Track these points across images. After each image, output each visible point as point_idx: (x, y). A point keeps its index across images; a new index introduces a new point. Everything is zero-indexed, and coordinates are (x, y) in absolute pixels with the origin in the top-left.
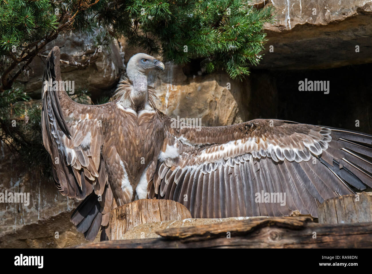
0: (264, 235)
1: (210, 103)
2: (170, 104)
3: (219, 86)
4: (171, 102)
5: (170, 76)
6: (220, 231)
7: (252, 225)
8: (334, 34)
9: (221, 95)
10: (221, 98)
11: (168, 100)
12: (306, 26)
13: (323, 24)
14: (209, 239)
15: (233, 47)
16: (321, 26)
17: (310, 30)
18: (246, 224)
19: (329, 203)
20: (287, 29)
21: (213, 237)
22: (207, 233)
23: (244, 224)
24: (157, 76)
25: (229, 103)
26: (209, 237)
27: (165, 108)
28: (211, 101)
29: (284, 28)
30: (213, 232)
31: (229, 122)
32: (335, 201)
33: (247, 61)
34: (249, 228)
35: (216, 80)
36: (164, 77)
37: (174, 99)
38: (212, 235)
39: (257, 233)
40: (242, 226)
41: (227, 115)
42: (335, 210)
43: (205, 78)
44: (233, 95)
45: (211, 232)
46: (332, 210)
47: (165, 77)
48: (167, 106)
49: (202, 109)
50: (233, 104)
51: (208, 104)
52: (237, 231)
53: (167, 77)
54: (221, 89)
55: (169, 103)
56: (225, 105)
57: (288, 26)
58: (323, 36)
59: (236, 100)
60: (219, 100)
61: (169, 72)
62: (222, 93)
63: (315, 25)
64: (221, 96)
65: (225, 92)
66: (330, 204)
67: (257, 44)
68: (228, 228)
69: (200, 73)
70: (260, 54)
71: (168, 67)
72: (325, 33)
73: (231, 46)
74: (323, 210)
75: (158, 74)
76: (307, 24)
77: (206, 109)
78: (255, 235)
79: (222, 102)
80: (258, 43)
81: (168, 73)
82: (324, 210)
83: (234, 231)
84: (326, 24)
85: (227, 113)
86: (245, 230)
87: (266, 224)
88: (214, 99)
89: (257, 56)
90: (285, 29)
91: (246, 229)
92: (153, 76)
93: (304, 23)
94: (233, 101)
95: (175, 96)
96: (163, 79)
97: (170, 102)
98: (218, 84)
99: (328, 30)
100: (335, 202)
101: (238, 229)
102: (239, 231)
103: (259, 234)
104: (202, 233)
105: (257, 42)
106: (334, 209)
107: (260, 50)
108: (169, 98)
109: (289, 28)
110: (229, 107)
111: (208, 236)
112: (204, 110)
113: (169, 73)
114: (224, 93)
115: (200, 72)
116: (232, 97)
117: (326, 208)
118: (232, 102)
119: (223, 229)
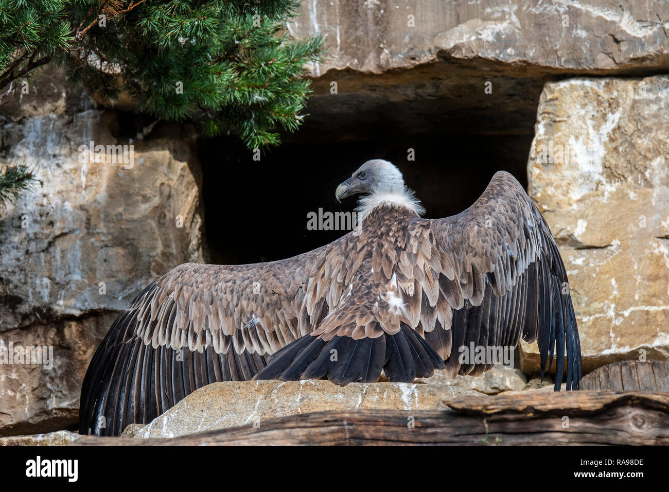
0: (622, 419)
1: (160, 187)
2: (90, 183)
3: (173, 161)
4: (91, 180)
5: (87, 137)
6: (550, 407)
7: (603, 400)
8: (383, 89)
9: (178, 174)
10: (178, 180)
11: (86, 176)
12: (345, 73)
13: (375, 72)
14: (532, 419)
15: (261, 98)
16: (371, 75)
17: (350, 79)
18: (593, 399)
19: (609, 371)
20: (312, 75)
21: (537, 415)
22: (530, 408)
23: (589, 398)
24: (63, 135)
25: (188, 189)
26: (531, 415)
27: (80, 190)
28: (162, 184)
29: (307, 73)
30: (539, 408)
31: (187, 220)
32: (621, 368)
33: (278, 123)
34: (599, 406)
35: (170, 150)
36: (77, 138)
37: (96, 176)
38: (537, 412)
39: (611, 415)
40: (587, 401)
41: (184, 209)
42: (621, 384)
43: (150, 145)
44: (195, 177)
45: (535, 408)
46: (615, 383)
47: (79, 138)
48: (84, 186)
49: (148, 196)
50: (193, 191)
51: (158, 189)
52: (579, 409)
53: (81, 138)
54: (176, 164)
55: (87, 181)
56: (183, 193)
57: (315, 70)
58: (364, 92)
59: (198, 184)
60: (175, 184)
61: (85, 130)
62: (179, 172)
63: (362, 73)
64: (178, 177)
65: (184, 172)
66: (612, 373)
67: (296, 97)
68: (563, 402)
69: (140, 136)
70: (301, 112)
71: (83, 122)
72: (370, 86)
73: (257, 97)
74: (598, 382)
75: (66, 133)
76: (348, 70)
77: (155, 196)
78: (607, 417)
79: (178, 186)
80: (296, 95)
81: (84, 132)
82: (600, 382)
83: (574, 409)
84: (380, 73)
85: (184, 205)
86: (593, 409)
87: (625, 401)
88: (167, 180)
89: (297, 117)
90: (309, 74)
91: (594, 406)
92: (56, 133)
93: (343, 68)
94: (194, 186)
95: (97, 170)
96: (75, 141)
97: (89, 180)
98: (172, 156)
99: (378, 82)
100: (621, 372)
101: (582, 405)
102: (583, 409)
103: (614, 416)
104: (521, 408)
105: (297, 93)
106: (620, 382)
107: (301, 107)
108: (88, 173)
109: (316, 73)
110: (187, 196)
111: (529, 413)
112: (150, 197)
113: (86, 132)
114: (182, 173)
115: (141, 134)
116: (193, 179)
117: (603, 378)
118: (192, 189)
119: (555, 404)
